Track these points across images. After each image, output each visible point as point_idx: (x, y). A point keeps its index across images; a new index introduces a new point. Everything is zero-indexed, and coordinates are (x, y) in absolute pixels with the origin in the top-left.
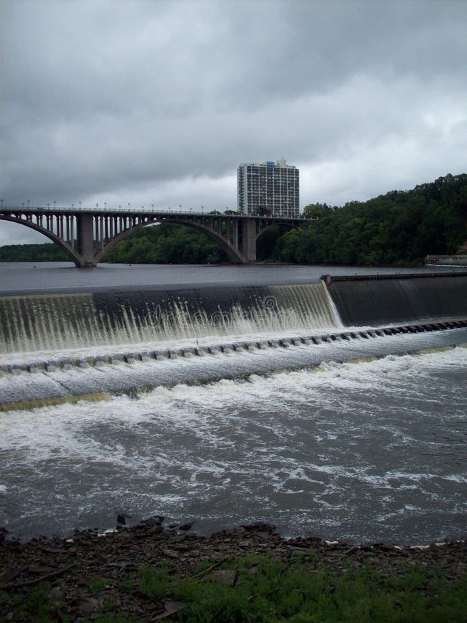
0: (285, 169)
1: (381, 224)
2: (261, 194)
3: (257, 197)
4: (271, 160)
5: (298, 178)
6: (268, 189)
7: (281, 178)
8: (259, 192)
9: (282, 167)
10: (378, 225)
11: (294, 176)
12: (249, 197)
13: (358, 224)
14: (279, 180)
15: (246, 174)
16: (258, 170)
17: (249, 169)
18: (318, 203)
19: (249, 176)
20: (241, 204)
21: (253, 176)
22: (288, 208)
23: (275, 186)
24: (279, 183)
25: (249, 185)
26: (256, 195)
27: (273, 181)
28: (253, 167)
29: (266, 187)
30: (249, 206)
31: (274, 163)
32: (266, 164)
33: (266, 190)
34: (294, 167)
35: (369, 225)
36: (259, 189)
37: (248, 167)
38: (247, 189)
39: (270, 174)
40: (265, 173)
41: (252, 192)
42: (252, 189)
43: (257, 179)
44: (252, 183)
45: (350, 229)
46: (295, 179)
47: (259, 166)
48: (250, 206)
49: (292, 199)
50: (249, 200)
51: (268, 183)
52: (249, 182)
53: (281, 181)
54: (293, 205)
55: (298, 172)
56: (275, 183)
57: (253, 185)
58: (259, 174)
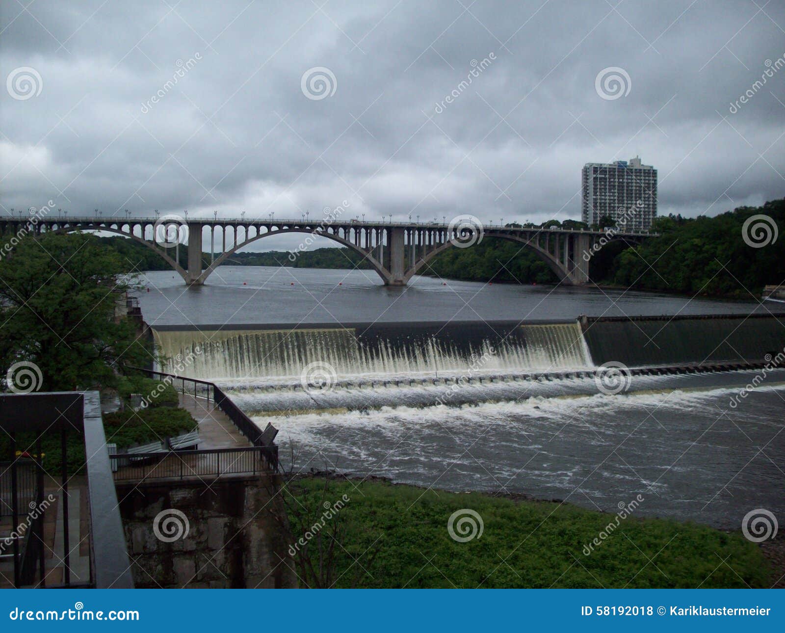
0: (640, 170)
1: (720, 247)
2: (610, 200)
3: (605, 203)
4: (623, 160)
5: (655, 181)
6: (618, 193)
7: (634, 181)
8: (608, 198)
9: (637, 167)
10: (716, 248)
11: (651, 178)
12: (595, 203)
13: (697, 245)
14: (632, 183)
15: (592, 176)
16: (606, 171)
17: (595, 170)
18: (671, 214)
19: (595, 179)
20: (585, 212)
21: (601, 178)
22: (643, 216)
23: (627, 190)
24: (632, 186)
25: (595, 189)
26: (603, 201)
27: (625, 184)
28: (601, 168)
29: (616, 191)
30: (595, 214)
31: (626, 163)
32: (616, 164)
33: (616, 194)
34: (652, 167)
35: (707, 247)
36: (608, 194)
37: (594, 168)
38: (593, 193)
39: (621, 176)
40: (614, 175)
41: (599, 197)
42: (598, 194)
43: (605, 182)
44: (599, 186)
45: (686, 251)
46: (652, 182)
47: (608, 167)
48: (597, 214)
49: (649, 205)
50: (595, 206)
51: (619, 186)
52: (595, 185)
53: (634, 184)
54: (649, 212)
55: (656, 173)
56: (627, 187)
57: (600, 189)
58: (607, 176)
